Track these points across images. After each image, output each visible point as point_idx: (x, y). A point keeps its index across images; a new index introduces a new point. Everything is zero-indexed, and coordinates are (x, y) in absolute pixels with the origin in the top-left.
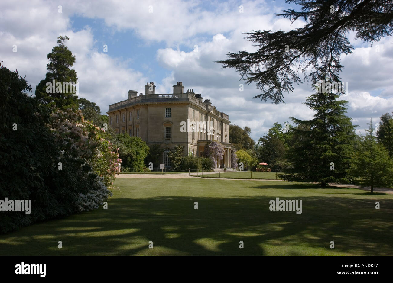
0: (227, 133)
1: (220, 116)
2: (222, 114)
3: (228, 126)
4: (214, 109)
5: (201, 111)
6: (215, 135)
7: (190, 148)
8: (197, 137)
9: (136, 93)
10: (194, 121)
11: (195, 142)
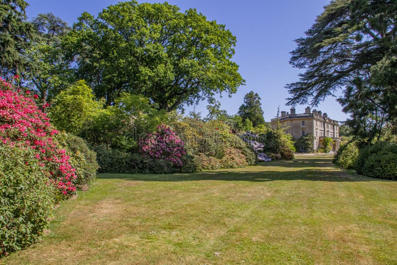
0: (338, 131)
1: (332, 122)
2: (334, 121)
3: (338, 128)
4: (329, 119)
5: (321, 121)
6: (330, 134)
7: (315, 141)
8: (319, 135)
9: (285, 112)
10: (317, 127)
11: (318, 138)
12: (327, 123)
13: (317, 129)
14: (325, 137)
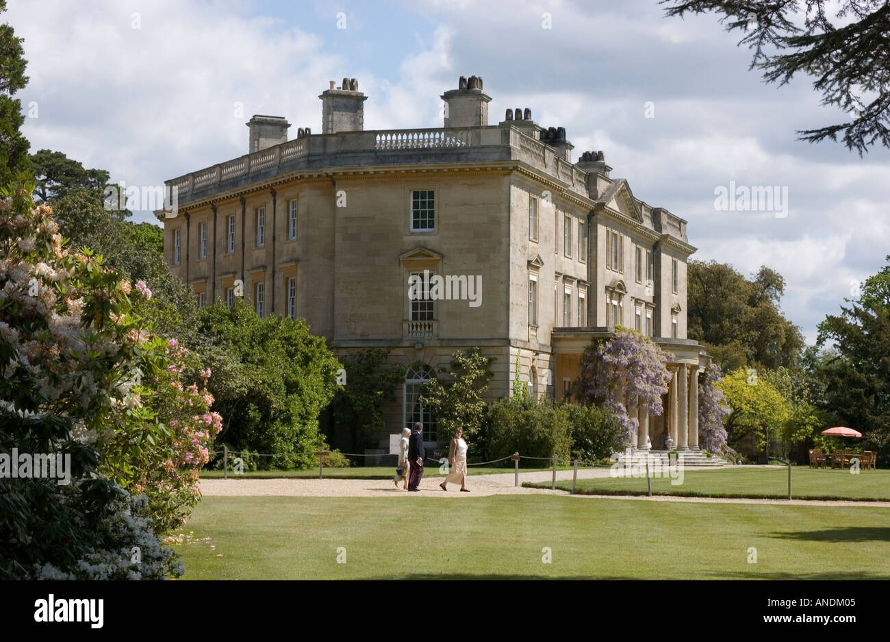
0: (682, 298)
1: (647, 224)
2: (656, 214)
6: (628, 308)
8: (549, 317)
9: (282, 125)
10: (534, 249)
11: (541, 337)
13: (534, 265)
14: (591, 329)
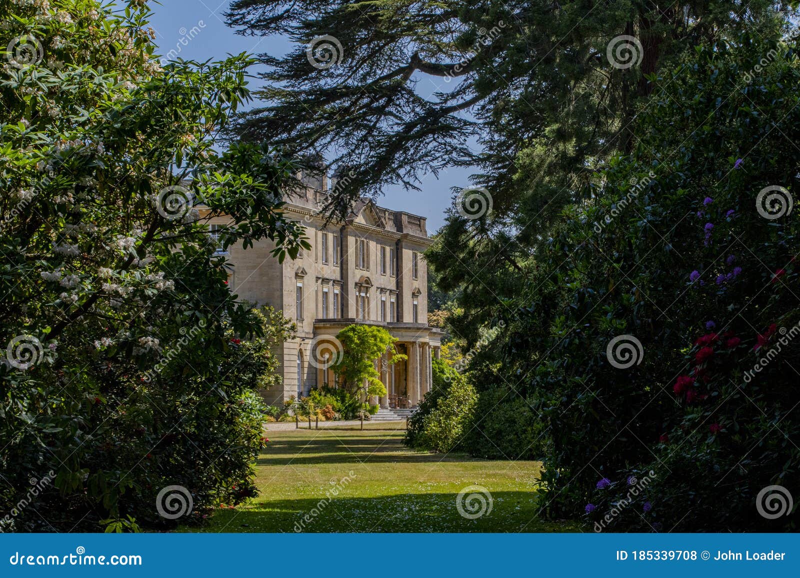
0: (422, 283)
2: (397, 218)
3: (422, 257)
6: (374, 296)
7: (291, 348)
8: (312, 311)
10: (300, 264)
11: (306, 327)
12: (362, 231)
13: (300, 275)
14: (344, 320)
